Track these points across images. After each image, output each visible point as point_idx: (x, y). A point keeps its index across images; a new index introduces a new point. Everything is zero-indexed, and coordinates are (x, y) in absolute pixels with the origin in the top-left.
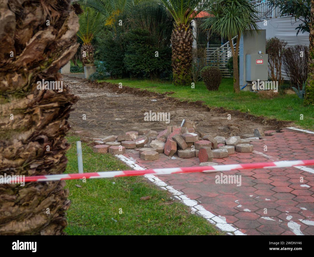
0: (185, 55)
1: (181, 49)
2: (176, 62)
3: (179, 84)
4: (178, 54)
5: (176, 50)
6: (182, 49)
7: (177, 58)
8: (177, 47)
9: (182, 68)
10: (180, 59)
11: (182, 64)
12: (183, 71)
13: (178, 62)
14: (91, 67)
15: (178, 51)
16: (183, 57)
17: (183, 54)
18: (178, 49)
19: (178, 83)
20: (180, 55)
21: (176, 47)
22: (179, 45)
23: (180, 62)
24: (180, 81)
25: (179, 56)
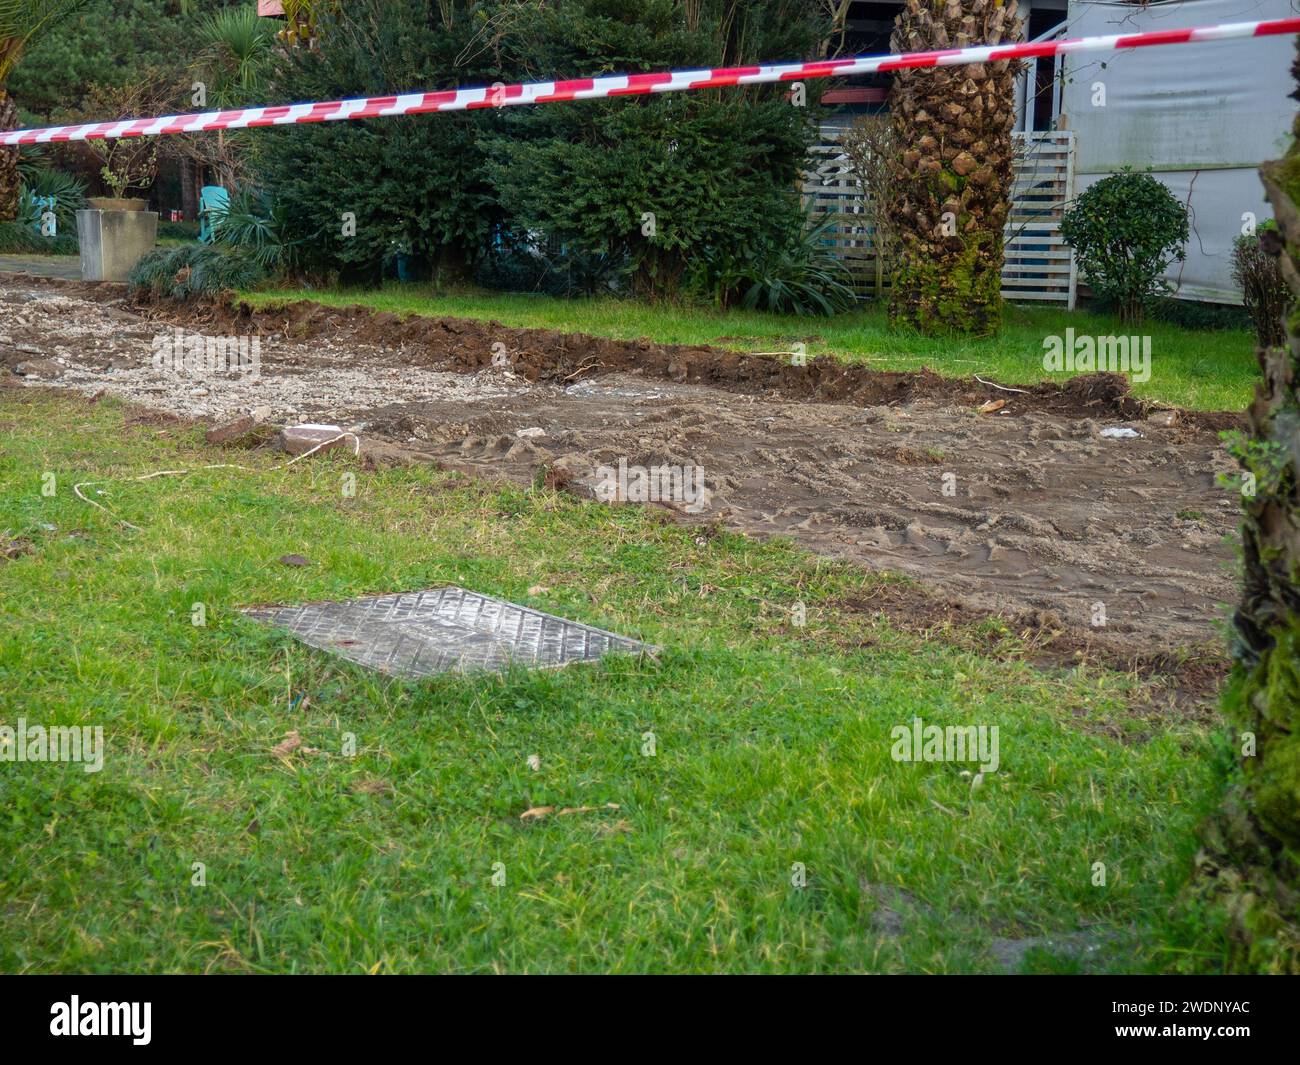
0: (990, 151)
1: (973, 113)
2: (936, 190)
3: (954, 325)
4: (953, 144)
5: (940, 120)
6: (979, 115)
7: (947, 164)
8: (949, 101)
9: (969, 226)
10: (961, 170)
11: (971, 205)
12: (976, 247)
13: (949, 192)
14: (132, 215)
15: (954, 124)
16: (980, 159)
17: (980, 146)
18: (955, 109)
19: (942, 319)
20: (966, 146)
21: (936, 99)
22: (964, 90)
23: (959, 193)
24: (957, 307)
25: (962, 156)
